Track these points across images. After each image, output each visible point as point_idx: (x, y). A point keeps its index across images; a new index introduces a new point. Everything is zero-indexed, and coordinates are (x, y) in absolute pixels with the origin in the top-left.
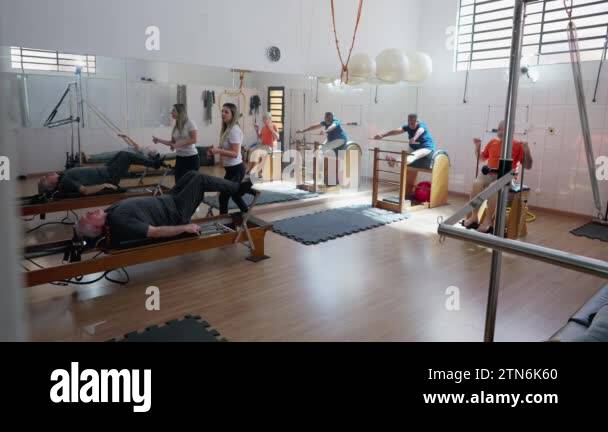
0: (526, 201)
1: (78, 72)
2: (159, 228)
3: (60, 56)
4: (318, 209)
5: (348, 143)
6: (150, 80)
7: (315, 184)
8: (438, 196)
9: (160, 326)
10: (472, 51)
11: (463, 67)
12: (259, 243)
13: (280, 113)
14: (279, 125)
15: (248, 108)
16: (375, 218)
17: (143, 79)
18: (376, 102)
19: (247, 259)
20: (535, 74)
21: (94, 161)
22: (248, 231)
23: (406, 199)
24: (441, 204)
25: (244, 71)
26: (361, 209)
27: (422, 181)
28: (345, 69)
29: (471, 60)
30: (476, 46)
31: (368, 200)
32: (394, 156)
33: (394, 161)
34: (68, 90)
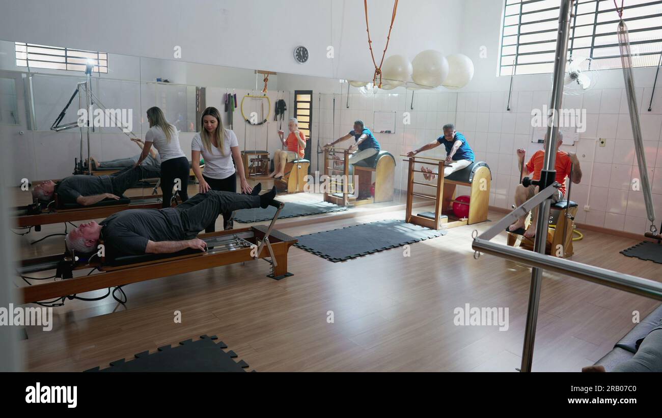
0: (572, 219)
1: (89, 71)
2: (160, 243)
3: (69, 53)
4: (347, 223)
5: (381, 153)
6: (166, 81)
7: (344, 197)
8: (478, 212)
9: (173, 346)
10: (518, 55)
11: (507, 72)
12: (282, 259)
13: (307, 119)
14: (307, 133)
15: (272, 113)
16: (408, 234)
17: (159, 80)
18: (412, 109)
19: (268, 276)
20: (585, 80)
21: (104, 168)
22: (270, 246)
23: (443, 213)
24: (481, 220)
25: (269, 73)
26: (392, 225)
27: (460, 195)
28: (378, 72)
29: (517, 64)
30: (522, 49)
31: (401, 215)
32: (430, 167)
33: (430, 172)
34: (77, 91)
